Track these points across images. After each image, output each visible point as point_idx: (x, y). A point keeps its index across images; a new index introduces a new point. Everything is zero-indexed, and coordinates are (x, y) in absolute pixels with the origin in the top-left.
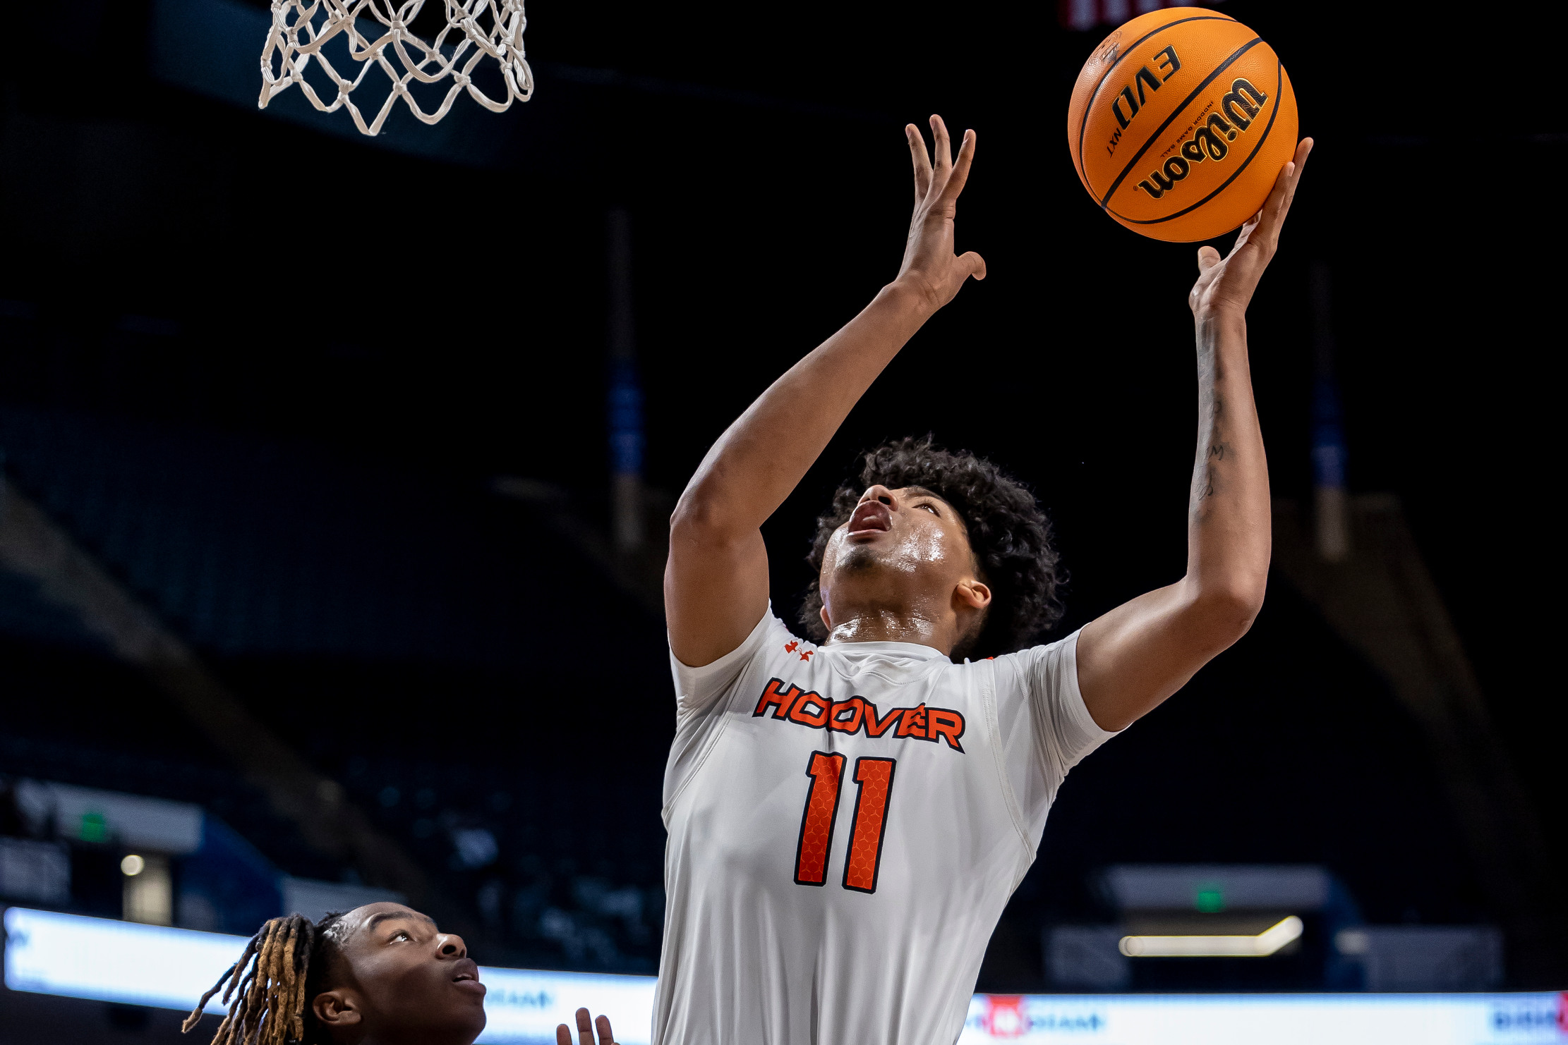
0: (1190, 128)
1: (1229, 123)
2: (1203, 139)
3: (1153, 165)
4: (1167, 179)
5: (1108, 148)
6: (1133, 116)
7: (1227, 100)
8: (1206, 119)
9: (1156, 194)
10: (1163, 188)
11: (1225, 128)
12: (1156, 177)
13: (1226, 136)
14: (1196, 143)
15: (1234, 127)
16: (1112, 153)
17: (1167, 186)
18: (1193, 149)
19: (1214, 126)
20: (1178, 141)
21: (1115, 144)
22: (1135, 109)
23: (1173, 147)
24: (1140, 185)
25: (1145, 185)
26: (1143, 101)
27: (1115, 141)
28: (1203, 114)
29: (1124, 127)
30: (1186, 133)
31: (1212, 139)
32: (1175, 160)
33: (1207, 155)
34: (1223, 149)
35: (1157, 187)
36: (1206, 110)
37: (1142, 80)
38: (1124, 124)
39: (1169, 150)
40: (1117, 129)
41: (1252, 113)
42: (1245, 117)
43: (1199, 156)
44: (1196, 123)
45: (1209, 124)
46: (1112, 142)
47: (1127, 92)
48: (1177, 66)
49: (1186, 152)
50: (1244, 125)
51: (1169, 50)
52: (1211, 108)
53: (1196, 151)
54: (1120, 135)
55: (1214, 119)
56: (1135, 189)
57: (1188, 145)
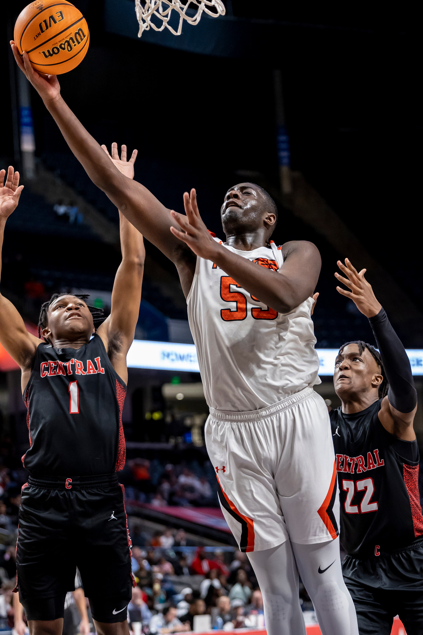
0: (64, 39)
1: (75, 41)
2: (66, 43)
3: (49, 47)
4: (52, 53)
5: (34, 37)
6: (46, 30)
7: (76, 34)
8: (69, 38)
9: (46, 56)
10: (49, 55)
11: (74, 42)
12: (49, 51)
13: (73, 45)
14: (64, 44)
15: (76, 43)
16: (35, 39)
17: (51, 55)
18: (63, 46)
19: (71, 40)
20: (59, 42)
21: (37, 37)
22: (47, 28)
23: (57, 43)
24: (42, 52)
25: (44, 53)
26: (50, 26)
27: (38, 36)
28: (68, 36)
29: (42, 33)
30: (62, 40)
31: (69, 45)
32: (56, 48)
33: (66, 49)
34: (71, 49)
35: (47, 54)
36: (70, 35)
37: (51, 19)
38: (42, 31)
39: (55, 44)
40: (40, 32)
41: (82, 40)
42: (80, 40)
43: (64, 49)
44: (66, 38)
45: (70, 40)
46: (36, 36)
47: (45, 21)
48: (63, 18)
49: (60, 46)
50: (79, 43)
51: (61, 12)
52: (71, 35)
53: (63, 47)
54: (40, 34)
55: (71, 39)
56: (40, 53)
57: (62, 44)
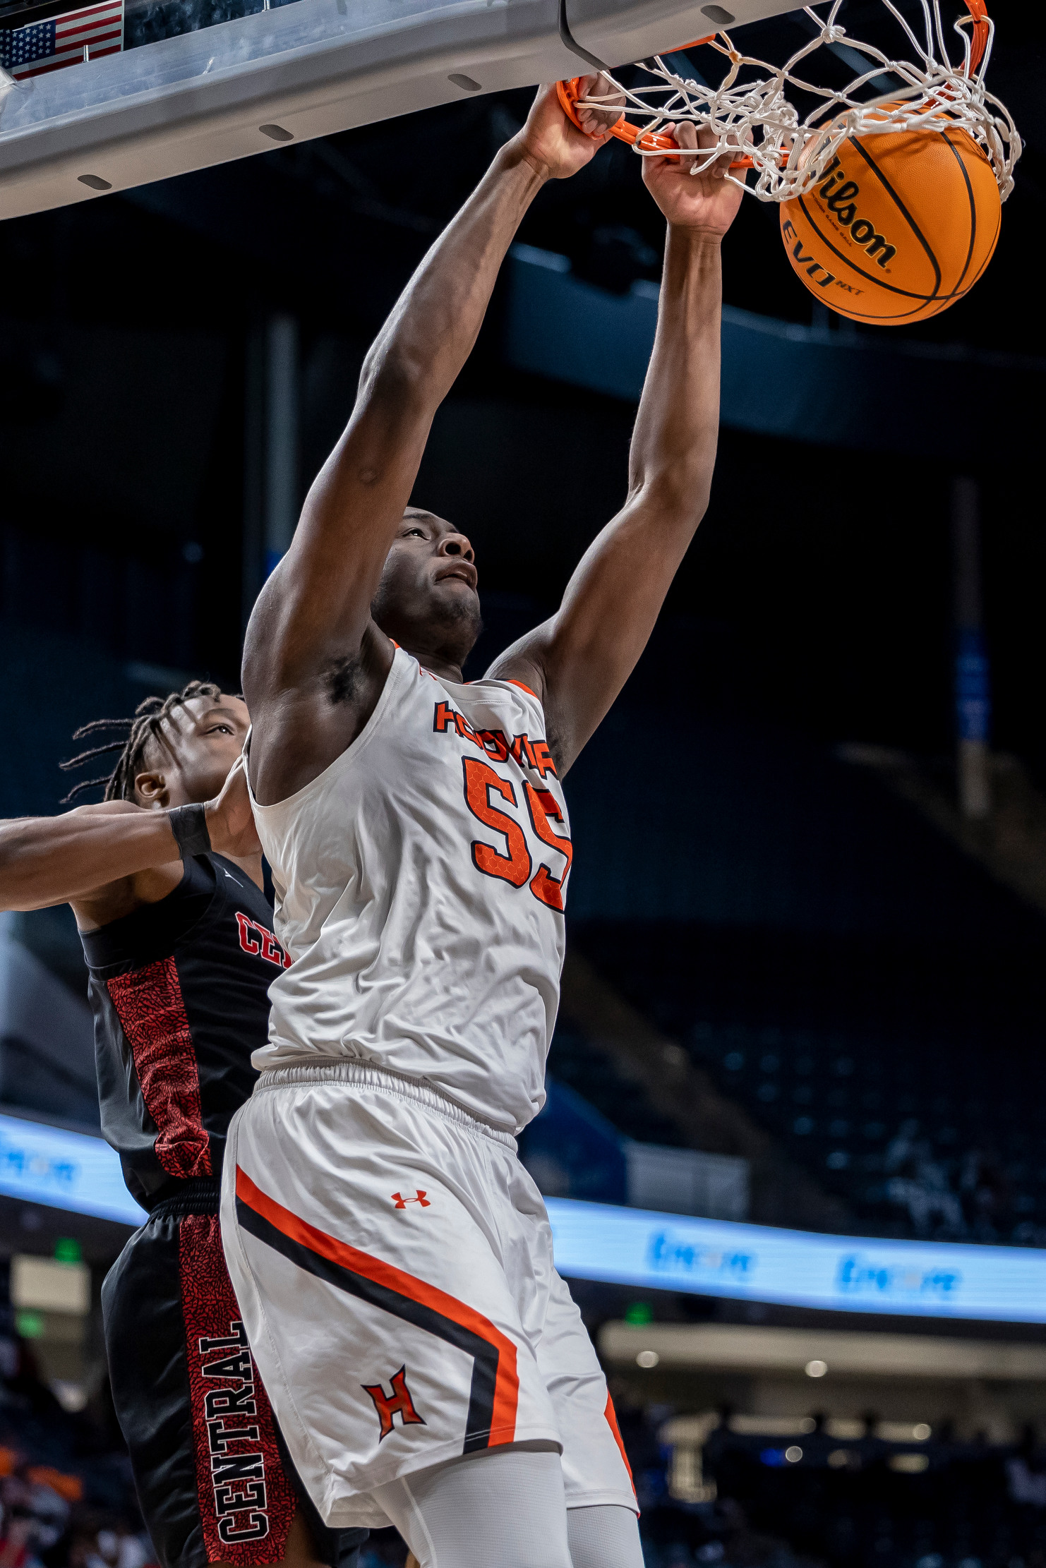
0: (827, 214)
2: (839, 205)
3: (861, 254)
5: (857, 294)
9: (890, 252)
12: (872, 250)
14: (839, 211)
16: (859, 291)
17: (880, 241)
20: (837, 229)
23: (843, 233)
25: (882, 261)
26: (810, 259)
27: (847, 288)
29: (834, 278)
30: (831, 219)
31: (839, 196)
32: (854, 231)
33: (852, 201)
35: (882, 250)
37: (800, 258)
38: (830, 279)
39: (845, 238)
40: (838, 284)
43: (852, 208)
44: (824, 210)
46: (848, 291)
47: (810, 271)
49: (846, 221)
53: (847, 211)
54: (842, 282)
56: (888, 270)
57: (841, 219)
